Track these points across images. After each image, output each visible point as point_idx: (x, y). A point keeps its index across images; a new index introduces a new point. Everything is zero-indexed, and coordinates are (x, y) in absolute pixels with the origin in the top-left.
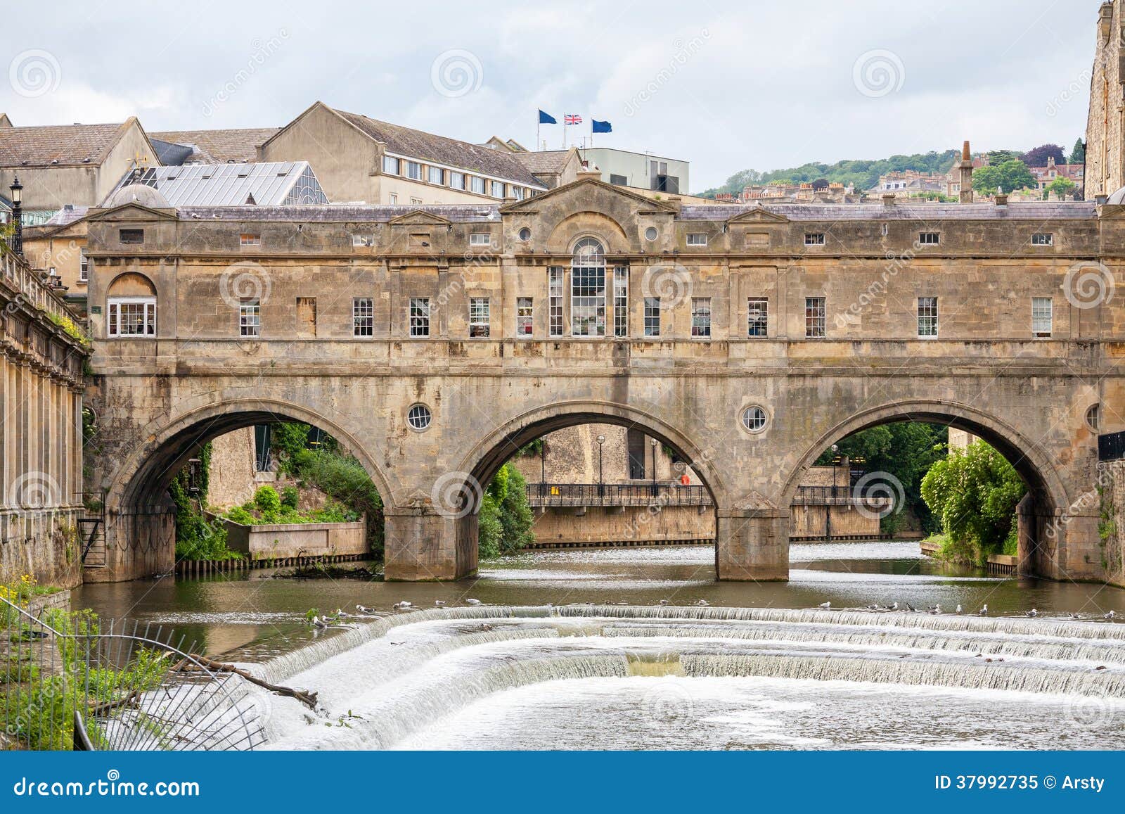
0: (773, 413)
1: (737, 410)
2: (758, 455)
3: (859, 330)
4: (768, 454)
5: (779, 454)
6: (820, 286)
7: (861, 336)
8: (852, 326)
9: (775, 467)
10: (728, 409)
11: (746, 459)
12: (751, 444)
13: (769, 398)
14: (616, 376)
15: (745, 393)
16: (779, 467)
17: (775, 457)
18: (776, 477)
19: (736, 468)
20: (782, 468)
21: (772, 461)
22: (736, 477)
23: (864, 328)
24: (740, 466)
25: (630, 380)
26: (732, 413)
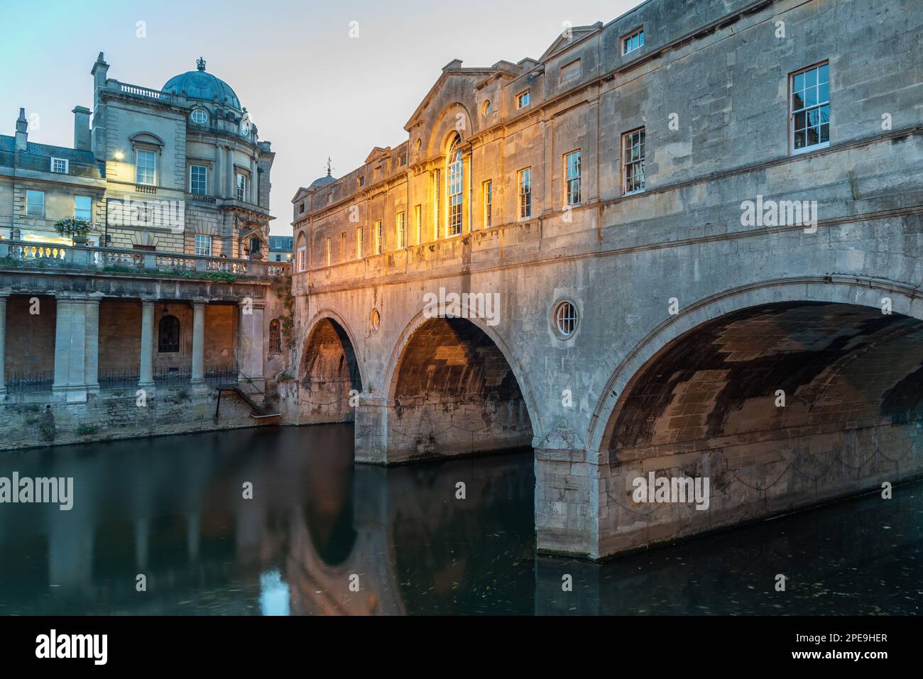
0: (582, 310)
1: (549, 307)
2: (567, 370)
3: (689, 164)
4: (577, 369)
5: (587, 370)
6: (637, 109)
7: (692, 175)
8: (678, 161)
9: (584, 388)
10: (540, 307)
11: (555, 375)
12: (562, 352)
13: (580, 289)
14: (463, 274)
15: (556, 285)
16: (588, 388)
17: (583, 373)
18: (584, 403)
19: (548, 385)
20: (590, 391)
21: (581, 380)
22: (547, 397)
23: (697, 158)
24: (551, 382)
25: (472, 277)
26: (544, 311)
